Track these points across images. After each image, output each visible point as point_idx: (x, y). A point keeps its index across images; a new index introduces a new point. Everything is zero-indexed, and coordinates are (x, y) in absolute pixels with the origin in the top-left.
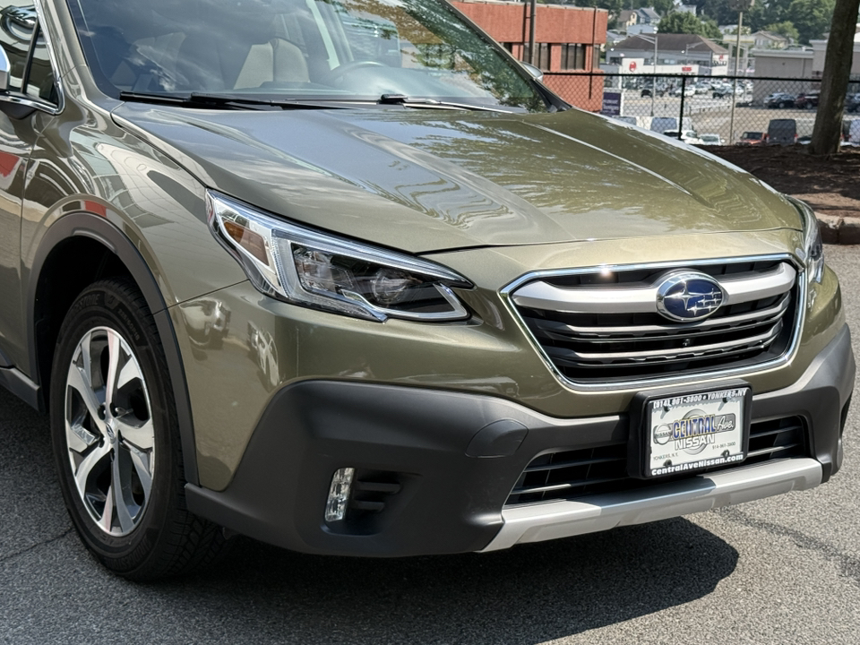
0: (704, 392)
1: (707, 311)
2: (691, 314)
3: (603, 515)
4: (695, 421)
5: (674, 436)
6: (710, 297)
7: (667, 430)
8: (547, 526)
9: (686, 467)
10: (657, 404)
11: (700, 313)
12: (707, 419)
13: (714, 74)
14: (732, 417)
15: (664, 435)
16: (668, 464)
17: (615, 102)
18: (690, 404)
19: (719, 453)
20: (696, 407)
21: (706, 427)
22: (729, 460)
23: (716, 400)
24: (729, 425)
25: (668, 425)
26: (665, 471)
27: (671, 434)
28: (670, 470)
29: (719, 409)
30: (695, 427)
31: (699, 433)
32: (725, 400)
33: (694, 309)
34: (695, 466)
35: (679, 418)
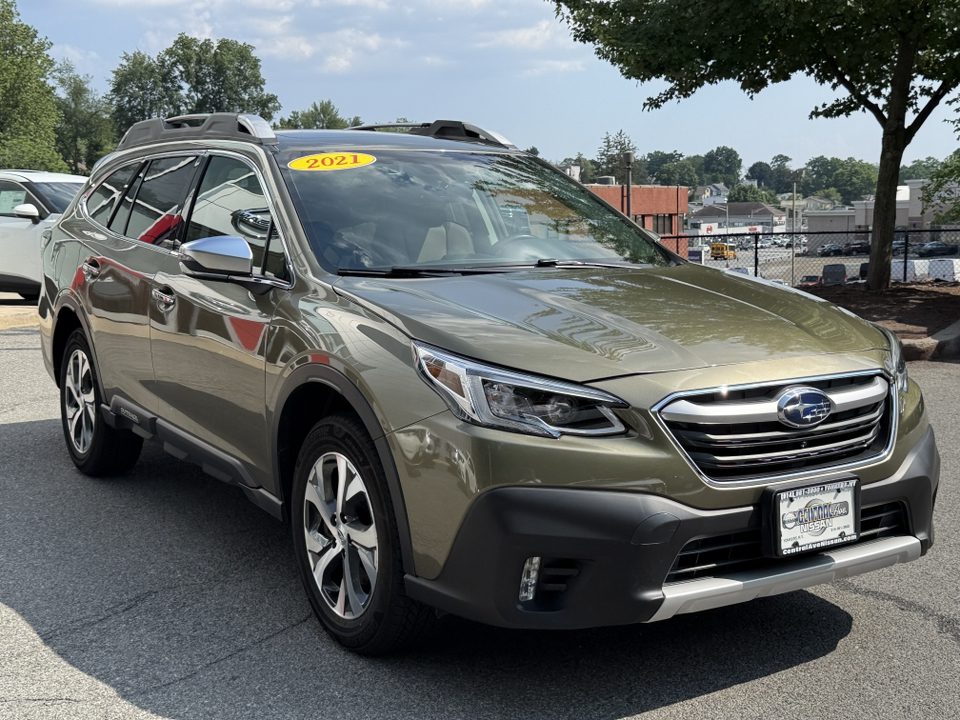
0: (822, 485)
1: (819, 418)
2: (806, 421)
3: (744, 589)
4: (815, 508)
5: (798, 521)
6: (819, 407)
7: (792, 517)
8: (699, 599)
9: (811, 547)
10: (783, 496)
11: (813, 420)
12: (826, 506)
13: (775, 231)
14: (845, 504)
15: (790, 521)
16: (796, 545)
17: (698, 258)
18: (810, 495)
19: (836, 534)
20: (815, 497)
21: (825, 513)
22: (845, 540)
23: (831, 491)
24: (844, 511)
25: (794, 513)
26: (793, 551)
27: (796, 520)
28: (798, 550)
29: (835, 498)
30: (816, 514)
31: (819, 518)
32: (839, 491)
33: (809, 417)
34: (818, 545)
35: (802, 506)
